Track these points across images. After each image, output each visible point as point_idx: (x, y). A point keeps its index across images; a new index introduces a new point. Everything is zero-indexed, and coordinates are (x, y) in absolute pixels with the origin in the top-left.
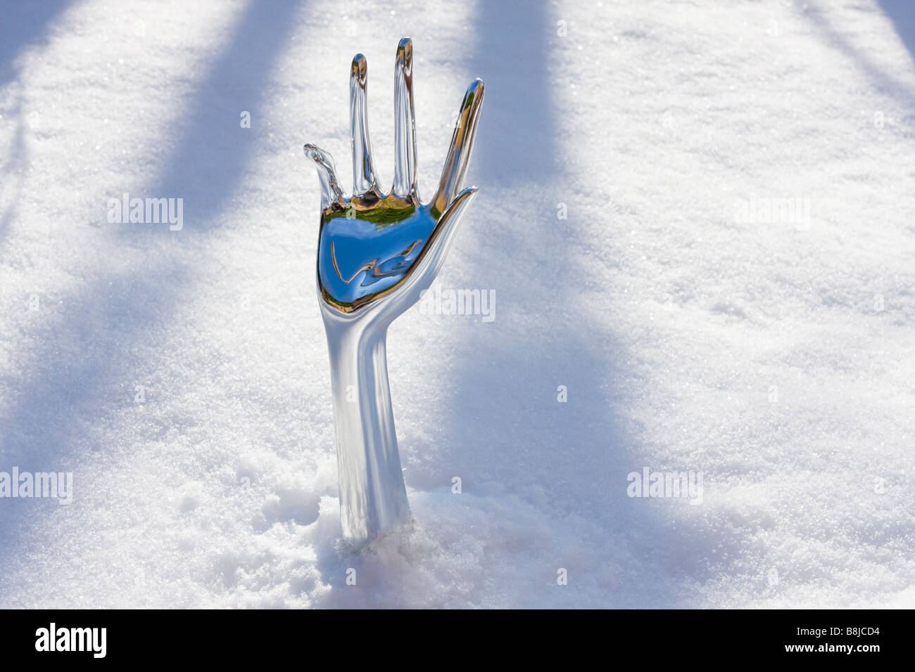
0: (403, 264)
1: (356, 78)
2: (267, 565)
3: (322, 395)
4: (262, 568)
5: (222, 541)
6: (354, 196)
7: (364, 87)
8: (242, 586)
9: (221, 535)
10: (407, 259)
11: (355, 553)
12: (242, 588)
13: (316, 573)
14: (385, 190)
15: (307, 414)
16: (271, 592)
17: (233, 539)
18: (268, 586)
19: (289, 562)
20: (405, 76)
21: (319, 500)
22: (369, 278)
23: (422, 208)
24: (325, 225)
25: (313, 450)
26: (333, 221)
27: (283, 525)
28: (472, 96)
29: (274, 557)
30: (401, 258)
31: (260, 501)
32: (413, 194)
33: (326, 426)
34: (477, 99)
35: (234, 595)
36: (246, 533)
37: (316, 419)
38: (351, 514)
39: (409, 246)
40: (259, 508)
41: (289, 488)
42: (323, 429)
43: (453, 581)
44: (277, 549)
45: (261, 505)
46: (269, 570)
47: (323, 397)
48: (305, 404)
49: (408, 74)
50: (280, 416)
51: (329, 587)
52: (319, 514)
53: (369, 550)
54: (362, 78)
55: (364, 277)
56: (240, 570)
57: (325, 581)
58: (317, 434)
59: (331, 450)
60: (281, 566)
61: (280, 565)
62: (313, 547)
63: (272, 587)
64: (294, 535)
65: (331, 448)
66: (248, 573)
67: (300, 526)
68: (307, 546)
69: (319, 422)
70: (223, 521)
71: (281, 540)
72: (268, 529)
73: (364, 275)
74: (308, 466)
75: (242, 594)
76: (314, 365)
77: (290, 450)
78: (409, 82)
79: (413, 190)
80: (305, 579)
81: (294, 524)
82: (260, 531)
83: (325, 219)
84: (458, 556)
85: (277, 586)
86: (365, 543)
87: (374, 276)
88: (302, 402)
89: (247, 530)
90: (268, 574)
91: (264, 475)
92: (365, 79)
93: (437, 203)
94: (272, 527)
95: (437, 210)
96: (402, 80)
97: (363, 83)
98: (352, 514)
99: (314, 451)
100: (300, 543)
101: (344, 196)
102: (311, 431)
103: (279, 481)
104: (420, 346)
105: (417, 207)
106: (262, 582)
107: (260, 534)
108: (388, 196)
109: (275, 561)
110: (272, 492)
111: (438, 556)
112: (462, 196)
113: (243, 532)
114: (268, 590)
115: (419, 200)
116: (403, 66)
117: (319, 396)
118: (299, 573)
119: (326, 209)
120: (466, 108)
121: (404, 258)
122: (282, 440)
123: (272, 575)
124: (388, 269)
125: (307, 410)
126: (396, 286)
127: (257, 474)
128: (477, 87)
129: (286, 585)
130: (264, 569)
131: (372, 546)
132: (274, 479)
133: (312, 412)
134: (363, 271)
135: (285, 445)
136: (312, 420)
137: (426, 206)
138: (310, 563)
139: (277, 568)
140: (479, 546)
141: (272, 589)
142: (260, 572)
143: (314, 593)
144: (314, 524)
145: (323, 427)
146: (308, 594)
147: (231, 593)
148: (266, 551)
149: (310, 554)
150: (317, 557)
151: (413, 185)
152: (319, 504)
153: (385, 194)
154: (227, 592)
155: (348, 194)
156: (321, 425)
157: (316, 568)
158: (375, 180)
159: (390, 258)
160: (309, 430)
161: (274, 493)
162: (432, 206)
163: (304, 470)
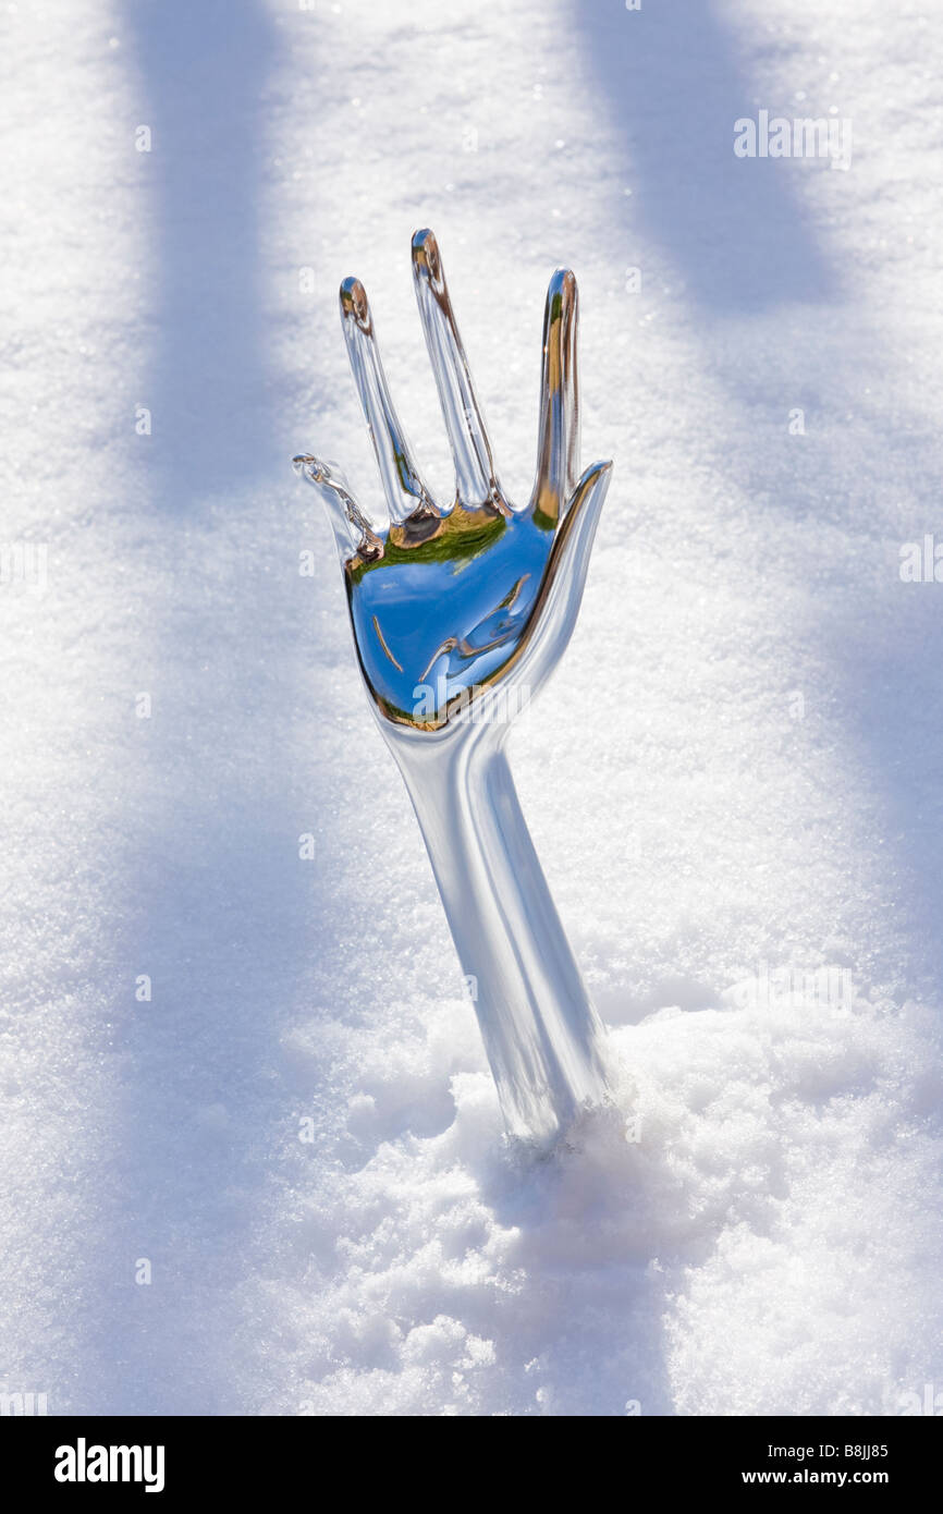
0: (507, 623)
1: (351, 318)
2: (388, 1221)
3: (393, 896)
4: (381, 1227)
5: (295, 1197)
6: (393, 525)
7: (368, 332)
8: (354, 1267)
9: (290, 1188)
10: (514, 613)
11: (542, 1159)
12: (355, 1270)
13: (485, 1212)
14: (445, 501)
15: (374, 940)
16: (411, 1266)
17: (315, 1191)
18: (402, 1256)
19: (427, 1206)
20: (436, 294)
21: (451, 1085)
22: (457, 663)
23: (517, 518)
24: (355, 588)
25: (406, 1000)
26: (366, 577)
27: (393, 1145)
28: (557, 299)
29: (398, 1204)
30: (502, 612)
31: (339, 1113)
32: (496, 496)
33: (417, 952)
34: (568, 302)
35: (345, 1288)
36: (333, 1174)
37: (394, 944)
38: (519, 1094)
39: (510, 589)
40: (342, 1126)
41: (385, 1078)
42: (413, 958)
43: (730, 1169)
44: (397, 1190)
45: (344, 1119)
46: (395, 1229)
47: (396, 900)
48: (366, 921)
49: (440, 289)
50: (325, 954)
51: (515, 1232)
52: (454, 1110)
53: (569, 1149)
54: (363, 317)
55: (448, 662)
56: (344, 1242)
57: (506, 1221)
58: (404, 970)
59: (438, 992)
60: (415, 1215)
61: (411, 1215)
62: (462, 1170)
63: (410, 1256)
64: (419, 1159)
65: (438, 988)
66: (358, 1243)
67: (426, 1141)
68: (449, 1170)
69: (401, 948)
70: (284, 1164)
71: (398, 1173)
72: (368, 1159)
73: (447, 660)
74: (405, 1031)
75: (360, 1282)
76: (360, 846)
77: (364, 1009)
78: (443, 302)
79: (494, 490)
80: (466, 1227)
81: (413, 1139)
82: (357, 1166)
83: (351, 579)
84: (726, 1122)
85: (418, 1252)
86: (558, 1137)
87: (464, 657)
88: (359, 918)
89: (333, 1168)
90: (395, 1236)
91: (333, 1065)
92: (367, 318)
93: (542, 502)
94: (375, 1154)
95: (544, 515)
96: (431, 301)
97: (366, 325)
98: (522, 1092)
99: (409, 1002)
100: (436, 1169)
101: (376, 529)
102: (391, 967)
103: (364, 1069)
104: (541, 765)
105: (508, 518)
106: (389, 1253)
107: (356, 1170)
108: (452, 511)
109: (400, 1210)
110: (355, 1093)
111: (692, 1131)
112: (588, 480)
113: (327, 1173)
114: (404, 1264)
115: (508, 506)
116: (427, 278)
117: (387, 900)
118: (454, 1219)
119: (349, 561)
120: (552, 322)
121: (507, 613)
122: (344, 996)
123: (403, 1235)
124: (484, 639)
125: (374, 931)
126: (509, 665)
127: (319, 1066)
128: (564, 282)
129: (435, 1246)
130: (384, 1229)
131: (571, 1140)
132: (353, 1067)
133: (384, 933)
134: (443, 654)
135: (352, 1003)
136: (388, 947)
137: (525, 512)
138: (466, 1198)
139: (409, 1222)
140: (759, 1096)
141: (410, 1260)
142: (380, 1235)
143: (490, 1248)
144: (453, 1129)
145: (412, 955)
146: (479, 1252)
147: (339, 1285)
148: (380, 1196)
149: (462, 1183)
150: (478, 1185)
151: (492, 482)
152: (450, 1090)
153: (447, 508)
154: (332, 1286)
155: (381, 525)
156: (407, 953)
157: (480, 1203)
158: (423, 488)
159: (481, 619)
160: (387, 966)
161: (361, 1093)
162: (534, 509)
163: (401, 1039)
